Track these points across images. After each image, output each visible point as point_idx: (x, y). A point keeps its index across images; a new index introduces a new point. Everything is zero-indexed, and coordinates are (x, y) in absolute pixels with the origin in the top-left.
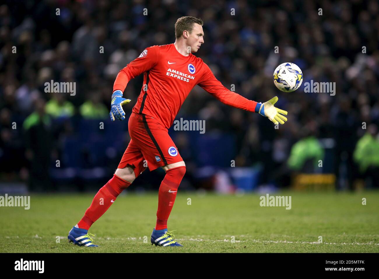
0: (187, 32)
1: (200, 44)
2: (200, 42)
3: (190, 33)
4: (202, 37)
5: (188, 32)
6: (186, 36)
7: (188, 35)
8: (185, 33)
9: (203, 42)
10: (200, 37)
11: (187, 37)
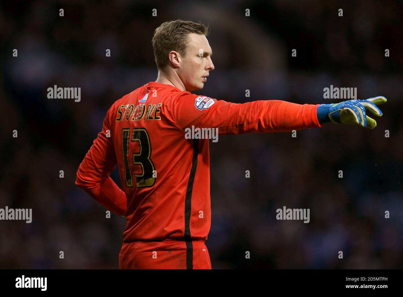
0: (175, 54)
1: (207, 73)
2: (206, 70)
3: (183, 55)
4: (209, 57)
5: (178, 54)
6: (174, 61)
7: (179, 59)
8: (174, 56)
9: (213, 66)
10: (205, 59)
11: (177, 63)
